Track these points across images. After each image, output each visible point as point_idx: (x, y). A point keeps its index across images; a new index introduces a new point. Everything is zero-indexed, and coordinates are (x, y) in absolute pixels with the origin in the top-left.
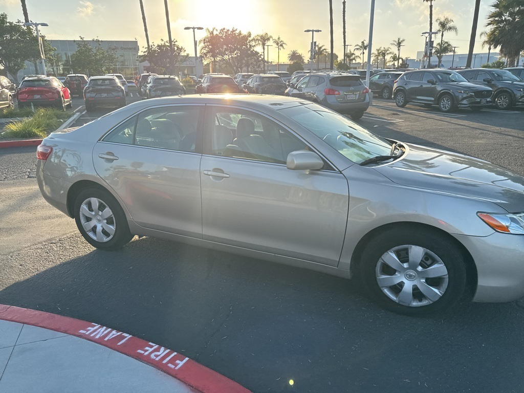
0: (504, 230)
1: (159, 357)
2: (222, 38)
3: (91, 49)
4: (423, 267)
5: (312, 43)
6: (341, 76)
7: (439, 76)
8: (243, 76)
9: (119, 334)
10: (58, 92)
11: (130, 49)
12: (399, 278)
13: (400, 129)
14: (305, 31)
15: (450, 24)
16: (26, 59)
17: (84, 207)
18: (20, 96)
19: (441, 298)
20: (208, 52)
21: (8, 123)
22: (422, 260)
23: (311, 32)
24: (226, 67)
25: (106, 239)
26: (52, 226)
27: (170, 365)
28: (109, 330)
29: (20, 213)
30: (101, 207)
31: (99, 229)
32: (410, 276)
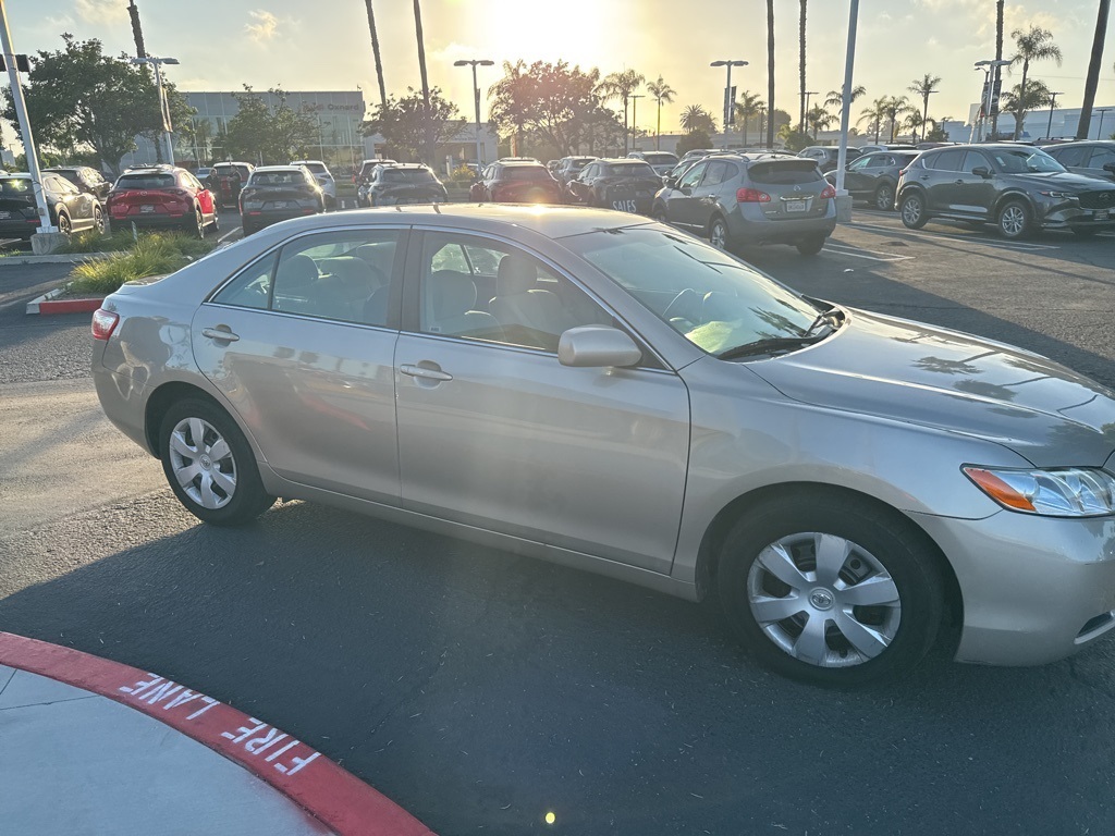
0: (1023, 506)
1: (262, 749)
2: (538, 84)
3: (265, 110)
4: (849, 582)
5: (727, 90)
6: (774, 160)
7: (999, 159)
8: (576, 163)
9: (195, 697)
10: (190, 200)
11: (347, 108)
12: (797, 604)
13: (902, 277)
14: (712, 65)
15: (1046, 43)
16: (137, 132)
17: (177, 436)
18: (114, 209)
19: (886, 651)
20: (506, 113)
21: (80, 263)
22: (844, 567)
23: (726, 67)
24: (543, 143)
25: (218, 503)
26: (127, 473)
27: (278, 766)
28: (180, 687)
29: (73, 446)
30: (209, 438)
31: (206, 481)
32: (821, 600)
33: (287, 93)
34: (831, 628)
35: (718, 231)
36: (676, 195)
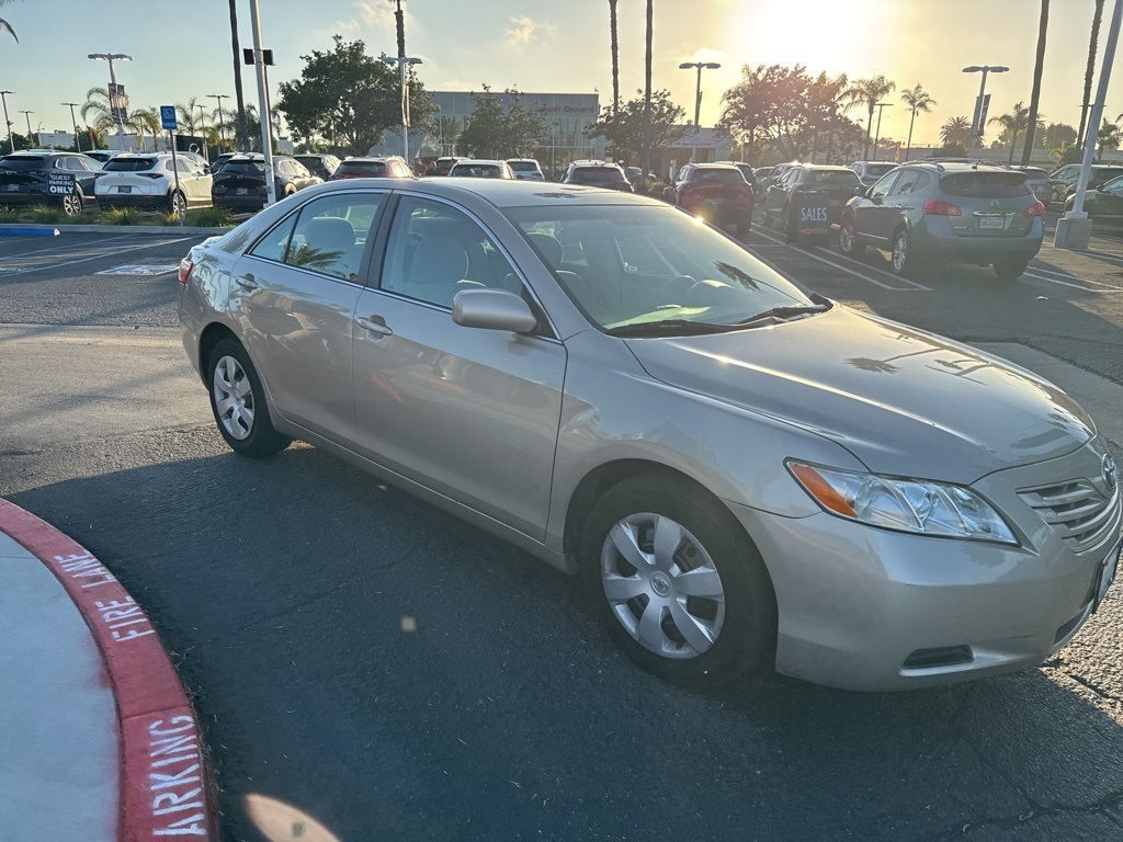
0: (844, 509)
1: (114, 619)
2: (772, 89)
3: (500, 109)
4: (681, 567)
5: (979, 99)
6: (974, 171)
9: (103, 573)
11: (583, 110)
12: (642, 586)
13: (1103, 310)
14: (965, 70)
17: (219, 372)
19: (712, 648)
20: (736, 117)
22: (677, 552)
23: (981, 73)
24: (770, 150)
25: (243, 434)
27: (116, 635)
28: (98, 564)
30: (238, 376)
31: (237, 414)
32: (660, 585)
33: (522, 94)
34: (668, 617)
35: (901, 244)
36: (866, 203)
